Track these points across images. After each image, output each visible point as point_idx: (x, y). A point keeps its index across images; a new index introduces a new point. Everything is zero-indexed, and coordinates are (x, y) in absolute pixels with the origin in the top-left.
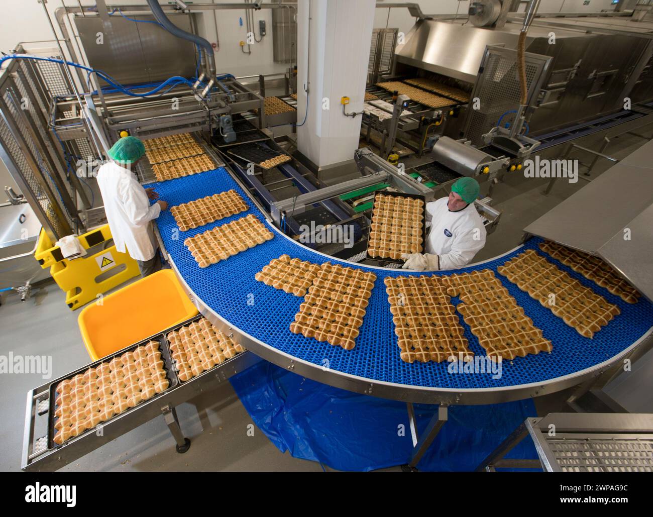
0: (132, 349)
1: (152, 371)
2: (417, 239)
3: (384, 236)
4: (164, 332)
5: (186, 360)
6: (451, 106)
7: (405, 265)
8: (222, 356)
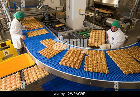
0: (11, 75)
1: (17, 81)
2: (104, 41)
3: (93, 40)
4: (22, 70)
5: (29, 77)
6: (111, 13)
7: (100, 48)
8: (41, 76)
